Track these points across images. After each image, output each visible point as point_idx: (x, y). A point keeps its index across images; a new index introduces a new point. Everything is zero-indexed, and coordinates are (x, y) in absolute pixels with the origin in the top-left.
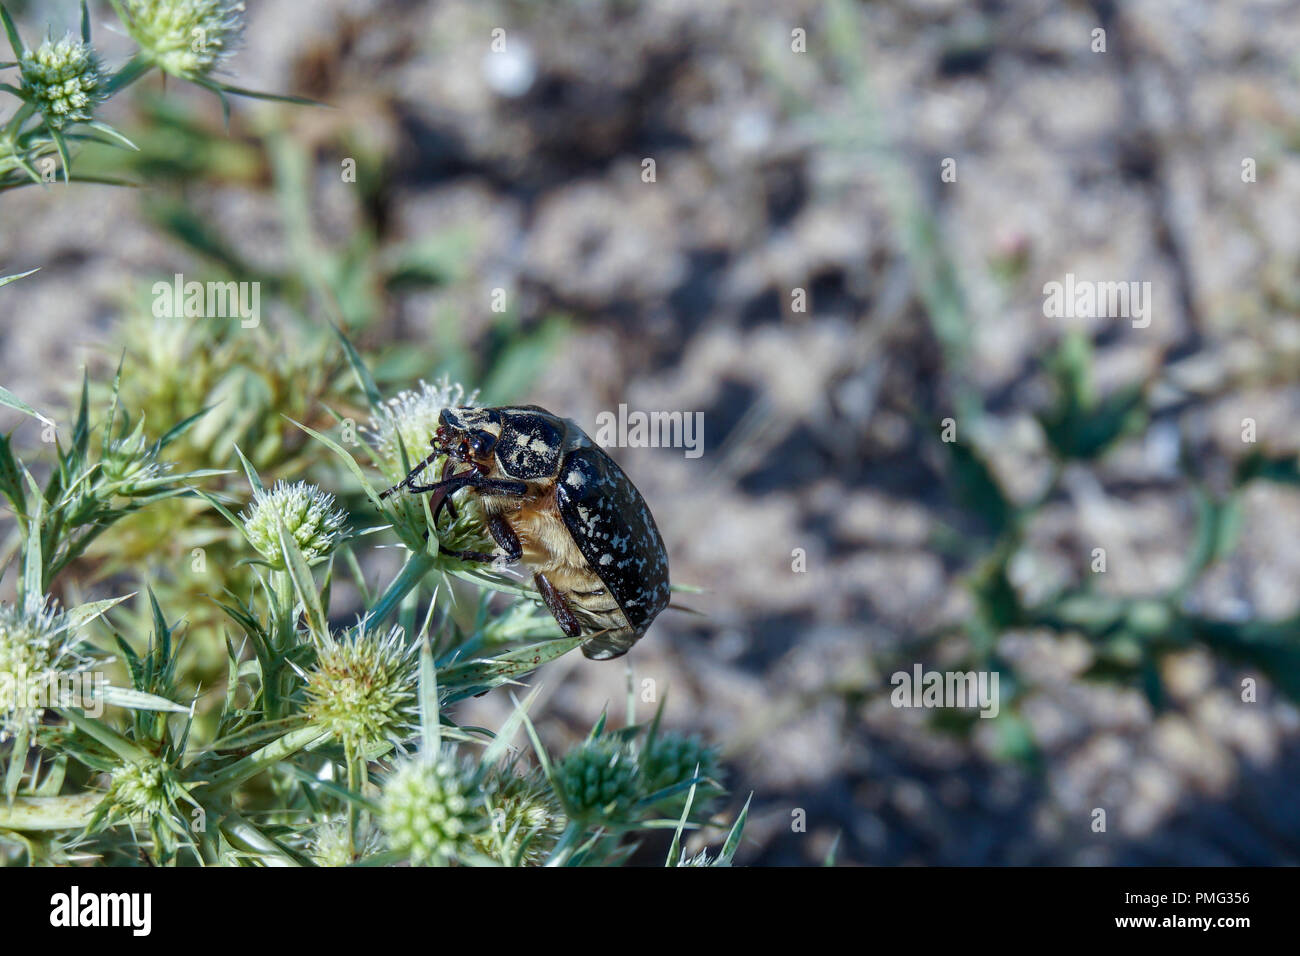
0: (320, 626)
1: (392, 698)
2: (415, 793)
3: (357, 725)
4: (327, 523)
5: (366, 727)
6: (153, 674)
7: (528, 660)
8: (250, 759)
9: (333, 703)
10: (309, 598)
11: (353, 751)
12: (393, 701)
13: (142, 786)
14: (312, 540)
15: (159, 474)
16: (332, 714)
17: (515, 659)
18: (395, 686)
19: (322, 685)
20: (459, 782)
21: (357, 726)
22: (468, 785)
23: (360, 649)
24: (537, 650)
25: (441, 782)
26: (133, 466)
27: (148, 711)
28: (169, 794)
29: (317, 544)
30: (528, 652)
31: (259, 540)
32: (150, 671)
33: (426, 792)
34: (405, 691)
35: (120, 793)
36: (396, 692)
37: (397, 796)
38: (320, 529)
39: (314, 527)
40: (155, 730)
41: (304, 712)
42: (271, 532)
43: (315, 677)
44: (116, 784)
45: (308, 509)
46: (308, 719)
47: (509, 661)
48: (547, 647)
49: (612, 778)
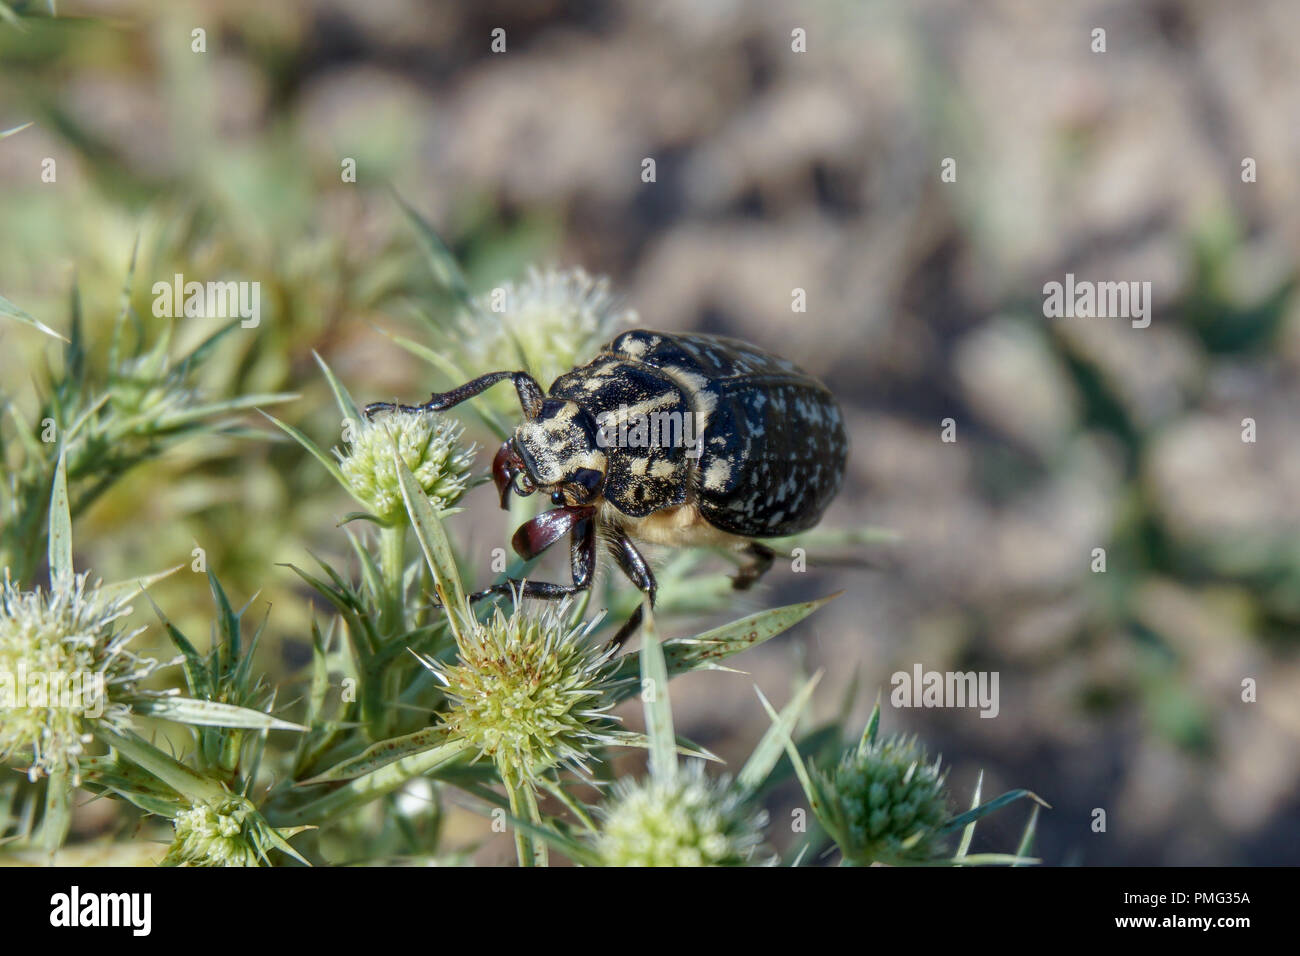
0: (457, 602)
1: (567, 697)
2: (655, 832)
3: (521, 736)
4: (455, 461)
5: (533, 740)
6: (221, 678)
7: (740, 638)
8: (350, 791)
9: (485, 708)
10: (441, 563)
11: (514, 773)
12: (570, 702)
13: (218, 834)
14: (437, 483)
15: (192, 402)
16: (484, 724)
17: (724, 637)
18: (571, 681)
19: (466, 683)
20: (717, 814)
21: (520, 739)
22: (729, 819)
23: (518, 632)
24: (753, 623)
25: (692, 812)
26: (154, 396)
27: (216, 728)
28: (258, 846)
29: (443, 491)
30: (741, 626)
31: (363, 485)
32: (215, 674)
33: (672, 831)
34: (584, 688)
35: (188, 846)
36: (572, 689)
37: (628, 838)
38: (447, 469)
39: (439, 467)
40: (227, 756)
41: (442, 722)
42: (381, 474)
43: (456, 672)
44: (183, 834)
45: (430, 441)
46: (448, 732)
47: (716, 640)
48: (765, 619)
49: (906, 798)
